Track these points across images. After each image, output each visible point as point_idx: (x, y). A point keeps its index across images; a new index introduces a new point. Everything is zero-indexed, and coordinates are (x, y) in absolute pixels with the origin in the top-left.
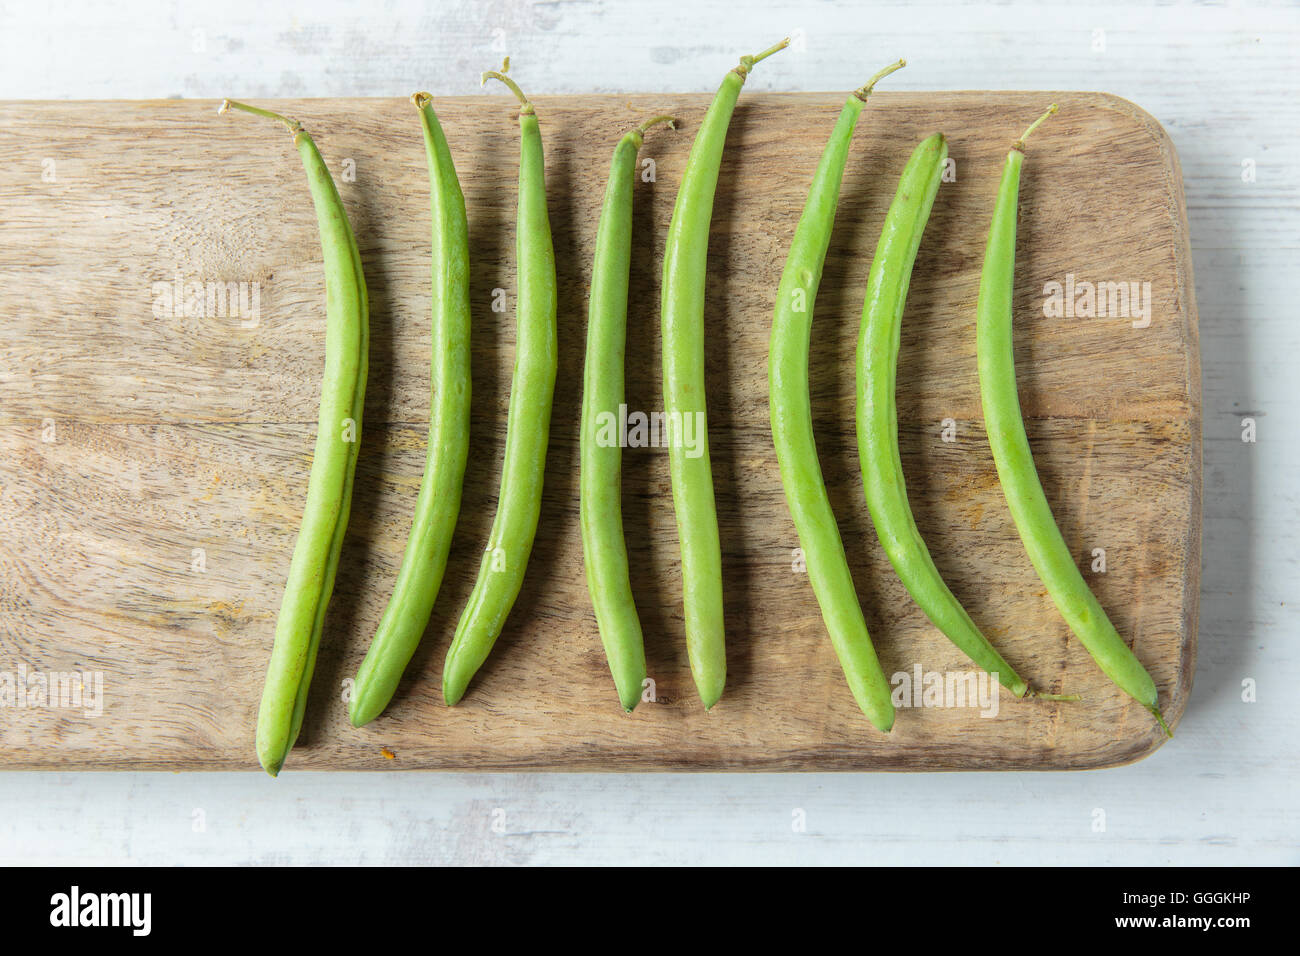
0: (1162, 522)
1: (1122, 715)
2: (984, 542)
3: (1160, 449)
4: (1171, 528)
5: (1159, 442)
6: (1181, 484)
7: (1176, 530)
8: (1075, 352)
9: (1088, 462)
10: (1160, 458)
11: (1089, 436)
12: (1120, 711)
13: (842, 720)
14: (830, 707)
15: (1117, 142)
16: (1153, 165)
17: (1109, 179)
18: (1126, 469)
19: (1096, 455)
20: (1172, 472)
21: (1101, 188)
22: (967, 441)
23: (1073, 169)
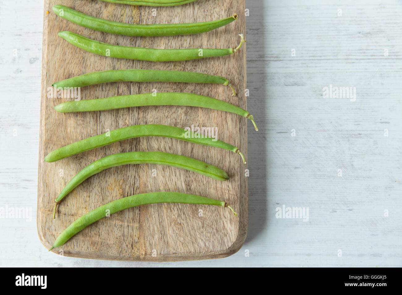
0: (107, 246)
1: (50, 232)
2: (102, 191)
3: (130, 246)
4: (106, 249)
5: (132, 246)
6: (119, 253)
7: (105, 250)
8: (160, 221)
9: (126, 224)
10: (127, 246)
11: (134, 224)
12: (51, 231)
13: (51, 148)
14: (54, 144)
15: (228, 236)
16: (220, 247)
17: (215, 233)
18: (123, 235)
19: (128, 226)
20: (123, 250)
21: (213, 230)
22: (133, 186)
23: (219, 221)
